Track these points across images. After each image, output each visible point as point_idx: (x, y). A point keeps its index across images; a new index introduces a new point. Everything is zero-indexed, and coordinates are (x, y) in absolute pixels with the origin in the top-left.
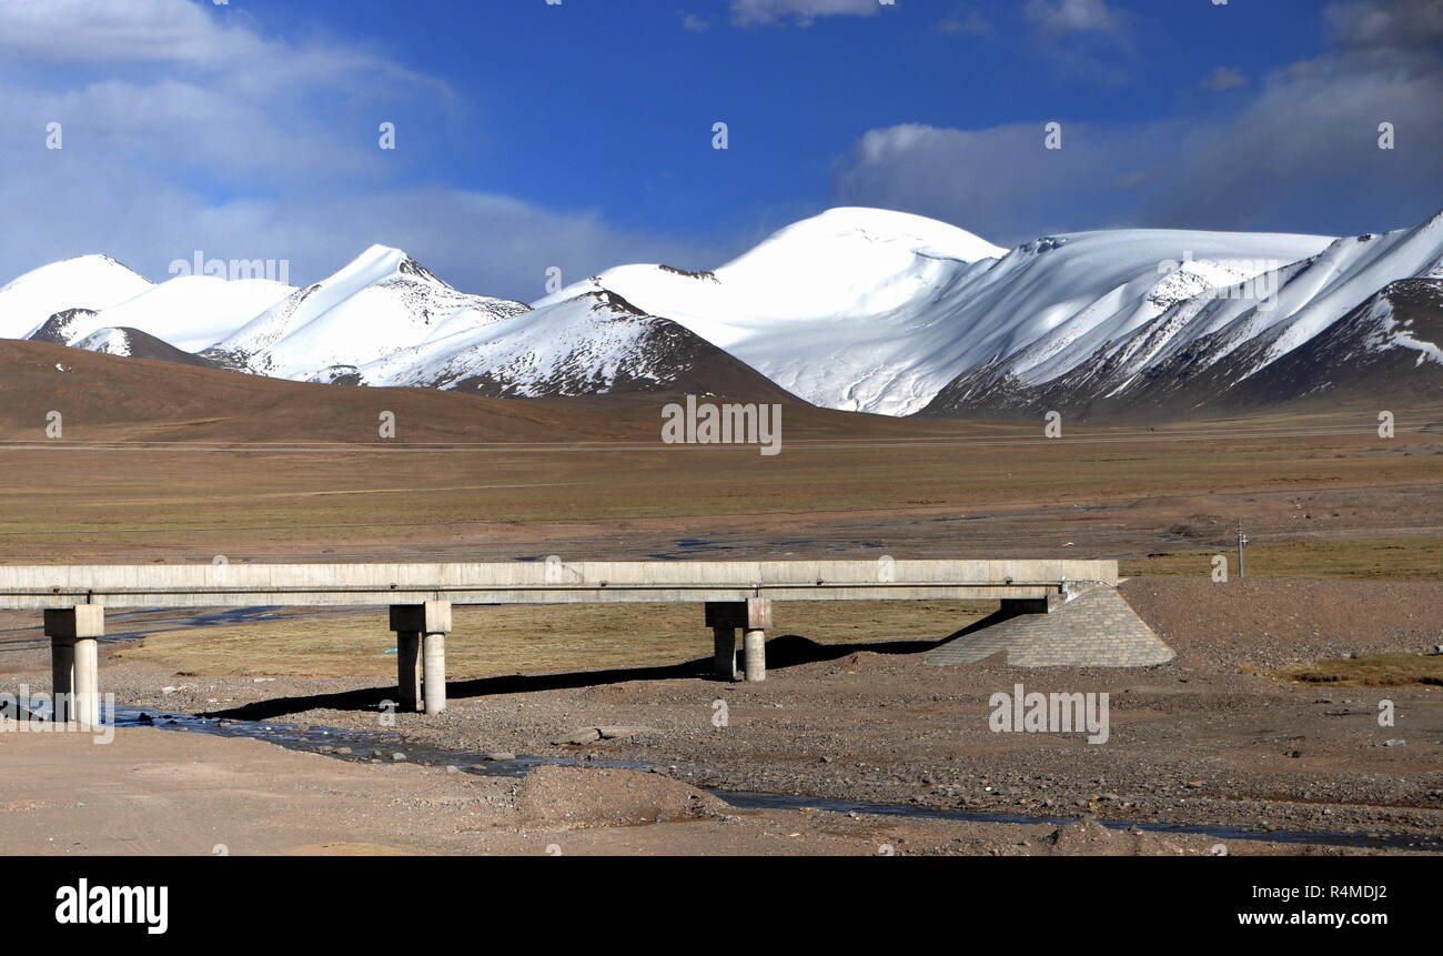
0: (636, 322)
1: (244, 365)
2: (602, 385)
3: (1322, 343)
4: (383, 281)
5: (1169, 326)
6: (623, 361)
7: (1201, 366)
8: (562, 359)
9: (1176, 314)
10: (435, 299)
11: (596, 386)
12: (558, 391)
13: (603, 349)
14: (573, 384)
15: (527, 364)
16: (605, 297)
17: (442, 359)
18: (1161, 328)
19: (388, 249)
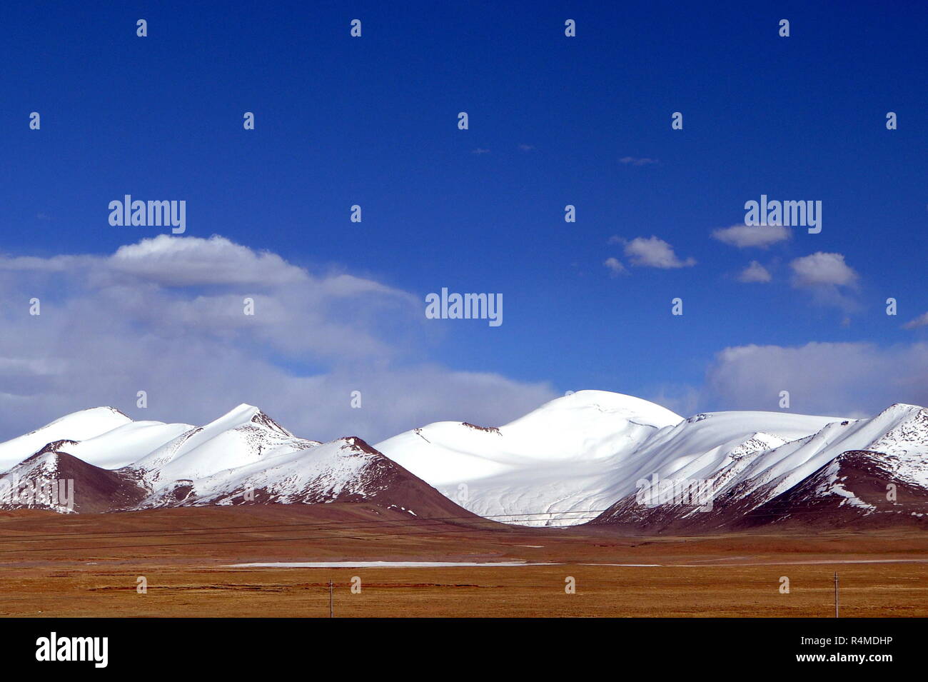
0: (364, 457)
1: (141, 478)
2: (331, 498)
3: (796, 490)
4: (238, 427)
5: (728, 474)
6: (348, 483)
7: (736, 500)
8: (312, 480)
9: (734, 466)
10: (269, 439)
11: (326, 498)
12: (302, 501)
13: (339, 474)
14: (314, 495)
15: (291, 482)
16: (352, 441)
17: (242, 478)
18: (724, 475)
19: (250, 406)
